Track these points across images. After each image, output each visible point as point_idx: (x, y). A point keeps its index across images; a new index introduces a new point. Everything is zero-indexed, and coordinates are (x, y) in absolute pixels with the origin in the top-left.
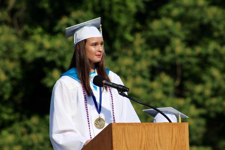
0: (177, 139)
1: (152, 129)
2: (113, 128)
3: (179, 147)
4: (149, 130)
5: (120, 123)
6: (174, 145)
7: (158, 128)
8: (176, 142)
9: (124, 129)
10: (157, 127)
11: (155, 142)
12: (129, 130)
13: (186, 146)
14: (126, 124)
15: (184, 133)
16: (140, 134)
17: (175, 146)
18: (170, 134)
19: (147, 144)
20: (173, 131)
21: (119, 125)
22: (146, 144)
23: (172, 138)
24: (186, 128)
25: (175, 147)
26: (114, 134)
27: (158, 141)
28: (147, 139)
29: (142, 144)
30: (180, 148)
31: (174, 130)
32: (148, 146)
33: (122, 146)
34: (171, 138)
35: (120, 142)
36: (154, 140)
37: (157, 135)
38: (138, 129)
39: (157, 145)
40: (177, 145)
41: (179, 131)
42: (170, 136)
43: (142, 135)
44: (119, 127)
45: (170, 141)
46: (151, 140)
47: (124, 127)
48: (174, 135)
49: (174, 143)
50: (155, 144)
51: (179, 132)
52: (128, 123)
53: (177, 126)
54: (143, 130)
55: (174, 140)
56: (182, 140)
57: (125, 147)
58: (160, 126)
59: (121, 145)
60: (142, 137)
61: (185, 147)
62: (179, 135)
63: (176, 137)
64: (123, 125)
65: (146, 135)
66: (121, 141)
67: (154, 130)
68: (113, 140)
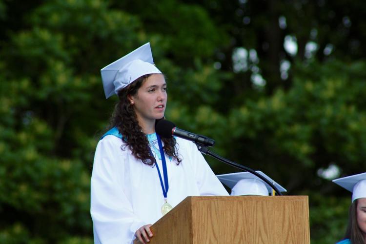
0: (291, 222)
1: (253, 205)
2: (192, 204)
3: (294, 234)
4: (247, 207)
5: (204, 197)
6: (287, 231)
7: (262, 204)
8: (290, 227)
9: (209, 206)
10: (261, 202)
11: (258, 227)
12: (218, 208)
13: (305, 234)
14: (213, 198)
15: (302, 212)
16: (234, 215)
17: (288, 233)
18: (280, 214)
19: (246, 229)
20: (284, 209)
21: (202, 199)
22: (244, 229)
23: (284, 220)
24: (305, 205)
25: (288, 235)
26: (194, 213)
27: (262, 224)
28: (245, 222)
29: (237, 229)
30: (296, 237)
31: (287, 207)
32: (246, 233)
33: (207, 232)
34: (282, 220)
35: (204, 226)
36: (256, 223)
37: (260, 214)
38: (232, 206)
39: (260, 231)
40: (291, 232)
41: (295, 209)
42: (281, 217)
43: (237, 215)
44: (201, 202)
45: (281, 225)
46: (251, 224)
47: (210, 203)
48: (287, 216)
49: (286, 228)
50: (258, 230)
51: (293, 211)
52: (217, 197)
53: (291, 202)
54: (239, 208)
55: (287, 224)
56: (299, 223)
57: (212, 234)
58: (264, 202)
59: (205, 232)
60: (237, 219)
61: (303, 235)
62: (294, 217)
63: (289, 219)
64: (208, 199)
65: (244, 216)
66: (206, 225)
67: (255, 207)
68: (193, 223)
